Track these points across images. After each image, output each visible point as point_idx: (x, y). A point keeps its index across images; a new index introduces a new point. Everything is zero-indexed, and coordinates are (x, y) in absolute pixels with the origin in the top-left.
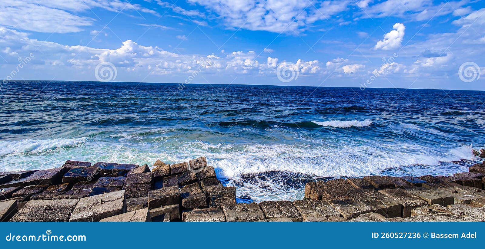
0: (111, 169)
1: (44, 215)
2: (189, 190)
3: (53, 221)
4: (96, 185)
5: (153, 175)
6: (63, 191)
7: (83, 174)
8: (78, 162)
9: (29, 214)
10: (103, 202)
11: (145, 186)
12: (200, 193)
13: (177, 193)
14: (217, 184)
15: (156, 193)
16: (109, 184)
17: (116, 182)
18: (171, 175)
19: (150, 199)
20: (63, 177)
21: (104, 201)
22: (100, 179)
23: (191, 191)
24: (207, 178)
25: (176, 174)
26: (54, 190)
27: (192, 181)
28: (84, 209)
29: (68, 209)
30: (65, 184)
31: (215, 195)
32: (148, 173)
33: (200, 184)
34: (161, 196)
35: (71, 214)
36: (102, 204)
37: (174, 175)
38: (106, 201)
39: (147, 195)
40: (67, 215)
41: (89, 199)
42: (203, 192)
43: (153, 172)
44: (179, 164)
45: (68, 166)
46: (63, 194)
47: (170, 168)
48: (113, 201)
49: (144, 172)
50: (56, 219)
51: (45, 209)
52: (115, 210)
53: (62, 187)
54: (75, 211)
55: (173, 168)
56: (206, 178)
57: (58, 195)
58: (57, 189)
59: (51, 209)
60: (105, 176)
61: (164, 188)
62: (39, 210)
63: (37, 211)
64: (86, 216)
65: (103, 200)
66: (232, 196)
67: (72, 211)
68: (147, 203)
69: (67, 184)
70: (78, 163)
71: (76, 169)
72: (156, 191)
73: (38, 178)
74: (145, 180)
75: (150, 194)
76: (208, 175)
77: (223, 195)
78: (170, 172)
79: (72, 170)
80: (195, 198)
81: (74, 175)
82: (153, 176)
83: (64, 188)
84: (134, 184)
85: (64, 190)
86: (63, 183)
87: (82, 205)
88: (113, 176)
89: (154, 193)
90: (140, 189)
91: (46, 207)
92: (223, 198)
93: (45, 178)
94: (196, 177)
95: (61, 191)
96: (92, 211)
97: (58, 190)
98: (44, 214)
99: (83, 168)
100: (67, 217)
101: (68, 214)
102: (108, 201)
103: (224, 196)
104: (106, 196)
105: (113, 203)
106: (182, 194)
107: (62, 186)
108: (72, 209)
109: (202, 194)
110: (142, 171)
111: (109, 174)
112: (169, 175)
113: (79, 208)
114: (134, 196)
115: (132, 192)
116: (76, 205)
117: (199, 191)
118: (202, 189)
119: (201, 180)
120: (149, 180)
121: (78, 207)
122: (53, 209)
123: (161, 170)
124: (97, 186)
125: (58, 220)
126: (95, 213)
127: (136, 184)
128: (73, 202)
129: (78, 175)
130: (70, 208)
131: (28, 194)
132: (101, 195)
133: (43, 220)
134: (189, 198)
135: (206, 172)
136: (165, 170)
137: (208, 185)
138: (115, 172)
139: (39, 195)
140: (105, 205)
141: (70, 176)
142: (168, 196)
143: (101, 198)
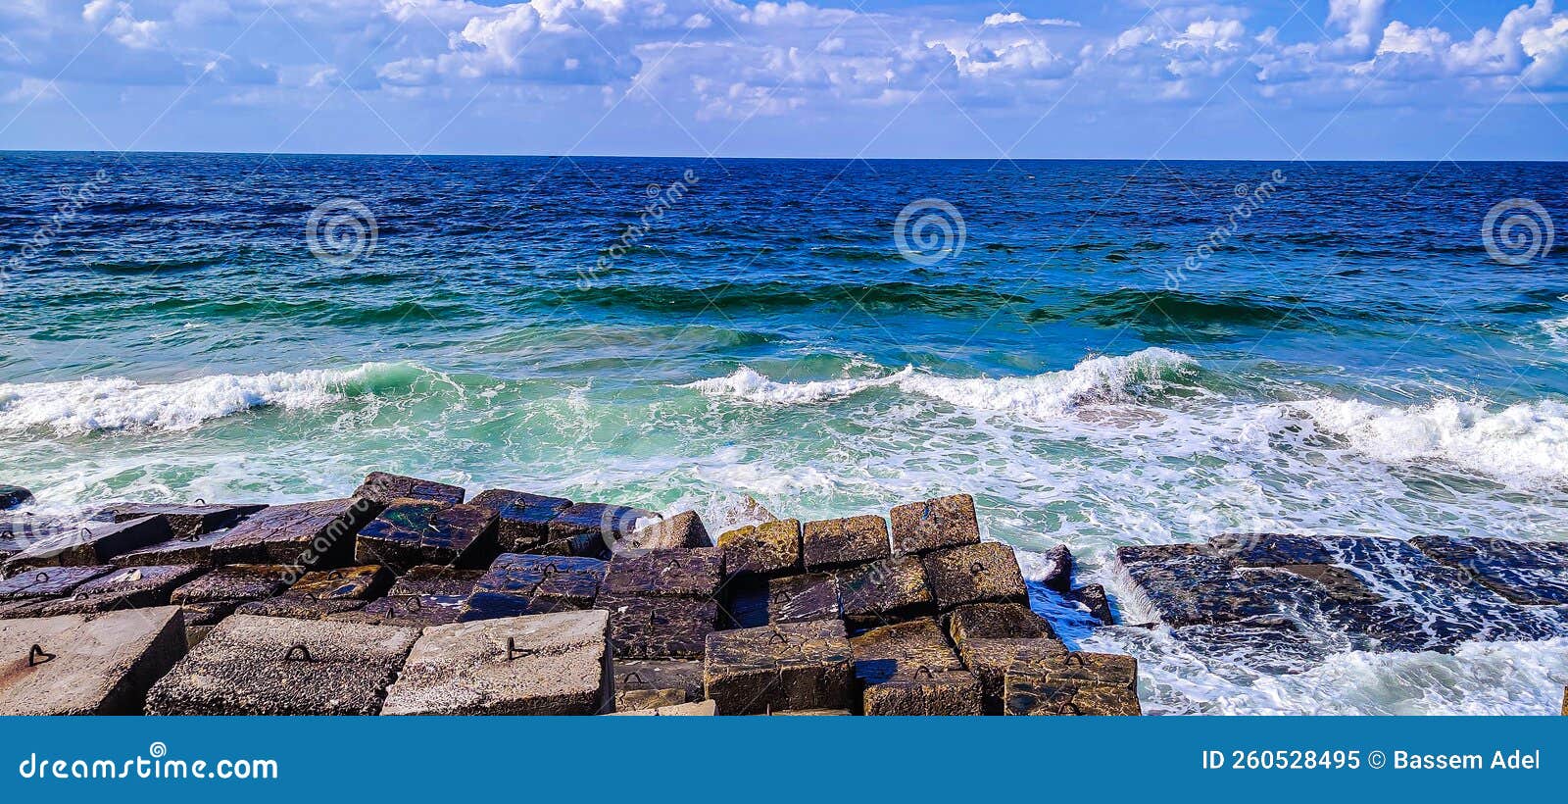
0: (543, 522)
1: (284, 681)
2: (891, 651)
3: (316, 714)
4: (486, 586)
5: (724, 561)
6: (355, 598)
7: (432, 533)
8: (413, 482)
9: (227, 670)
10: (518, 654)
11: (688, 611)
12: (950, 670)
13: (836, 658)
14: (1033, 634)
15: (742, 644)
16: (539, 584)
17: (564, 578)
18: (804, 572)
19: (715, 670)
20: (355, 541)
21: (520, 650)
22: (498, 559)
23: (906, 655)
24: (982, 600)
25: (831, 567)
26: (323, 590)
27: (906, 612)
28: (441, 674)
29: (375, 665)
30: (366, 568)
31: (1029, 688)
32: (703, 553)
33: (945, 629)
34: (763, 664)
35: (388, 689)
36: (511, 659)
37: (821, 570)
38: (530, 652)
39: (698, 654)
40: (373, 694)
41: (458, 633)
42: (965, 668)
43: (725, 548)
44: (844, 521)
45: (376, 495)
46: (356, 608)
47: (801, 539)
48: (557, 651)
49: (685, 545)
50: (328, 706)
51: (287, 658)
52: (566, 692)
53: (356, 580)
54: (403, 678)
55: (815, 536)
56: (976, 601)
57: (336, 612)
58: (335, 585)
59: (311, 661)
60: (521, 549)
61: (773, 626)
62: (265, 656)
63: (258, 661)
64: (447, 704)
65: (518, 644)
66: (1123, 700)
67: (393, 678)
68: (702, 688)
69: (374, 569)
70: (412, 486)
71: (406, 509)
72: (740, 634)
73: (262, 536)
74: (688, 581)
75: (713, 647)
76: (985, 584)
77: (1073, 690)
78: (801, 554)
79: (390, 511)
80: (927, 691)
81: (397, 535)
82: (723, 568)
83: (359, 587)
84: (640, 594)
85: (361, 596)
86: (357, 565)
87: (432, 654)
88: (551, 550)
89: (731, 643)
90: (666, 622)
91: (293, 649)
92: (1073, 705)
93: (292, 539)
94: (924, 591)
95: (348, 598)
96: (471, 687)
97: (338, 592)
98: (281, 678)
99: (431, 507)
100: (371, 699)
101: (377, 691)
102: (537, 651)
103: (1082, 696)
104: (531, 628)
105: (559, 660)
106: (860, 665)
107: (352, 576)
108: (394, 668)
109: (961, 676)
110: (678, 541)
111: (534, 544)
112: (797, 568)
113: (421, 669)
114: (644, 648)
115: (634, 630)
116: (408, 652)
117: (942, 658)
118: (958, 651)
119: (951, 608)
120: (709, 584)
121: (413, 660)
122: (317, 661)
123: (761, 544)
124: (489, 587)
125: (336, 707)
126: (485, 697)
127: (651, 596)
128: (395, 639)
129: (414, 537)
130: (385, 662)
131: (228, 598)
132: (508, 620)
133: (275, 700)
134: (900, 687)
135: (975, 573)
136: (780, 542)
137: (987, 635)
138: (560, 534)
139: (267, 606)
140: (523, 665)
141: (384, 536)
142: (794, 663)
143: (509, 633)
